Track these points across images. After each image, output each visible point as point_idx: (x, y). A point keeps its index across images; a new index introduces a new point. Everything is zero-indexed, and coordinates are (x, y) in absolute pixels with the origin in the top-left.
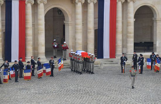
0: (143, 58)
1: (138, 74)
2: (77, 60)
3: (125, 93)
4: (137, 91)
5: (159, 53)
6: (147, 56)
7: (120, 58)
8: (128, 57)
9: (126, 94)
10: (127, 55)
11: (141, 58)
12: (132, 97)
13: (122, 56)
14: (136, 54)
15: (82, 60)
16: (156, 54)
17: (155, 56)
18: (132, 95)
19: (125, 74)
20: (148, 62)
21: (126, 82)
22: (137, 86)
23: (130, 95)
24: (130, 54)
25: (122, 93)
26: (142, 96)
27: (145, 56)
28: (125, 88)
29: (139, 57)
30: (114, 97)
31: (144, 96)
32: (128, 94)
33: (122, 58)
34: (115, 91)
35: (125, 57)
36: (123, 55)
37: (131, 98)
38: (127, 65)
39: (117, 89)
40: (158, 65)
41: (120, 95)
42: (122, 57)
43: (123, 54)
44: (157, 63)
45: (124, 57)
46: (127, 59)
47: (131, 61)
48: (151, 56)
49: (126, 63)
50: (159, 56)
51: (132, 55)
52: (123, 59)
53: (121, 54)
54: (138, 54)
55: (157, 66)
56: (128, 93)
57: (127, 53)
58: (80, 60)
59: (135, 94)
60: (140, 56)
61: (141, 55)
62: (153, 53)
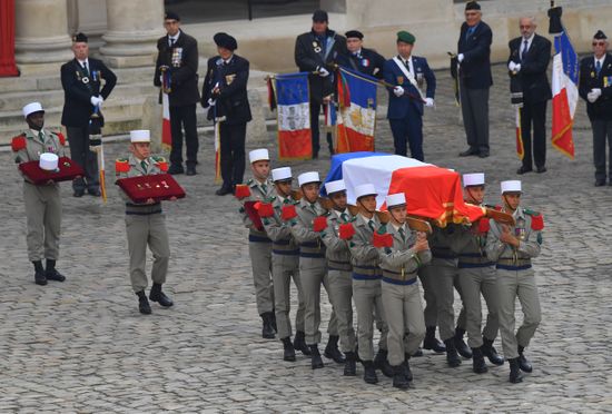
0: (241, 67)
1: (211, 200)
2: (359, 251)
3: (110, 361)
4: (206, 332)
5: (364, 16)
6: (269, 43)
7: (54, 71)
8: (121, 61)
9: (119, 367)
10: (109, 44)
11: (228, 69)
12: (169, 387)
13: (70, 56)
14: (182, 35)
15: (411, 253)
16: (339, 23)
17: (331, 42)
18: (171, 374)
19: (99, 201)
20: (286, 108)
21: (112, 272)
22: (202, 297)
23: (150, 372)
24: (133, 34)
25: (89, 356)
26: (245, 375)
27: (255, 45)
28: (108, 321)
29: (212, 63)
30: (24, 400)
31: (263, 374)
32: (139, 368)
33: (69, 71)
34: (31, 345)
35: (95, 64)
36: (83, 47)
37: (162, 397)
38: (115, 124)
39: (40, 331)
40: (357, 118)
41: (68, 381)
42: (75, 60)
43: (81, 38)
44: (354, 107)
45: (84, 63)
46: (112, 81)
47: (144, 90)
48: (303, 42)
49: (108, 117)
50: (367, 43)
51: (149, 42)
52: (86, 80)
53: (65, 39)
54: (203, 34)
55: (349, 130)
56: (133, 360)
57: (110, 27)
58: (396, 256)
59: (189, 364)
60: (214, 50)
61: (225, 41)
62: (321, 18)
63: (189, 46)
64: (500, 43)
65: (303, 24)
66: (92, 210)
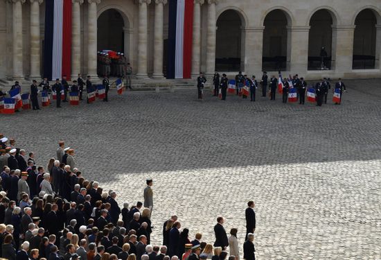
0: (226, 79)
3: (202, 125)
6: (231, 76)
11: (224, 79)
13: (199, 76)
14: (218, 74)
16: (243, 74)
17: (241, 76)
18: (212, 128)
21: (203, 111)
23: (208, 128)
24: (210, 73)
25: (199, 124)
28: (202, 119)
29: (222, 78)
33: (199, 78)
35: (203, 77)
36: (201, 75)
37: (210, 132)
39: (191, 120)
41: (195, 128)
43: (201, 73)
45: (201, 77)
46: (206, 80)
48: (237, 76)
52: (201, 80)
54: (221, 74)
57: (206, 72)
61: (224, 75)
62: (240, 73)
63: (218, 76)
64: (269, 78)
65: (237, 73)
66: (201, 101)
